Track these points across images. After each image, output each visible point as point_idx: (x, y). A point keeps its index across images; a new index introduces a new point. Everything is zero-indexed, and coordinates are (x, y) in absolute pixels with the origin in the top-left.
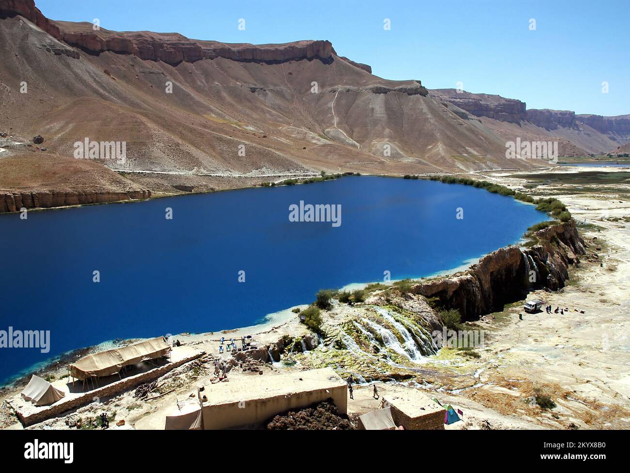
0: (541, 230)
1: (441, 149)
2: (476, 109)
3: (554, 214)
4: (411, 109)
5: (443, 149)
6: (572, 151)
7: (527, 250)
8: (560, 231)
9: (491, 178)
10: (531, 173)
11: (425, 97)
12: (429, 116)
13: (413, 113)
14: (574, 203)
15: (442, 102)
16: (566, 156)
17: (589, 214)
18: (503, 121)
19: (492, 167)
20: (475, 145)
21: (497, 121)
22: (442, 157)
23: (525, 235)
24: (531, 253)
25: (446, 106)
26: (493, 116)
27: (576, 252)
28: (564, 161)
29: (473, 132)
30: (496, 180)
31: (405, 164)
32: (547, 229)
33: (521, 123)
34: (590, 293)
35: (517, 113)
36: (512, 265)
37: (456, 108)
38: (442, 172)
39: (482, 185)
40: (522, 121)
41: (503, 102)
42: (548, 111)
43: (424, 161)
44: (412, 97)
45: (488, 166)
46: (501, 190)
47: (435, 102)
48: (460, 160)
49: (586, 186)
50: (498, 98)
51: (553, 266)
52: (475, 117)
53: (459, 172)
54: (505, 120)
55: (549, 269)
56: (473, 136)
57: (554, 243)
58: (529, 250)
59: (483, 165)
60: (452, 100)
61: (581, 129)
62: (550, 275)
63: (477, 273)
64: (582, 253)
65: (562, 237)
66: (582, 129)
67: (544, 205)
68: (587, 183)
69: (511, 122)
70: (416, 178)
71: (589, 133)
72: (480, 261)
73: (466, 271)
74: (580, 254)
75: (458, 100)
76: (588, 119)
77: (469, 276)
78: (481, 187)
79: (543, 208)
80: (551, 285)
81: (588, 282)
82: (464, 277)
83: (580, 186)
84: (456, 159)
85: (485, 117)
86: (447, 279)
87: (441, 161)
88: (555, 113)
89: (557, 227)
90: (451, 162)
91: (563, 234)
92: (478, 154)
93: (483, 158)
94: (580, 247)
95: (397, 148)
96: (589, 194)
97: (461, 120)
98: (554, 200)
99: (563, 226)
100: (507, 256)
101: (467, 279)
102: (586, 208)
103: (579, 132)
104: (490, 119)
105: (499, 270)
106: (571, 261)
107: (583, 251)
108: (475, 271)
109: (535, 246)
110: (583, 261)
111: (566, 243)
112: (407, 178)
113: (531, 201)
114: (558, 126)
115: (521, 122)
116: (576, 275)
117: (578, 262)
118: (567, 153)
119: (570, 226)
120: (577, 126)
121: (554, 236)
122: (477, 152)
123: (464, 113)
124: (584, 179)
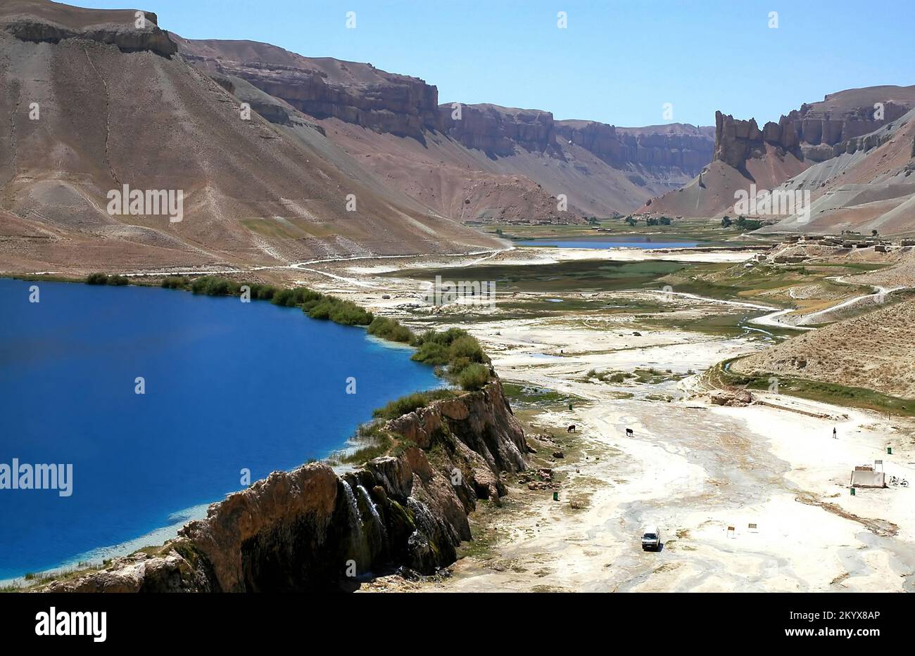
0: (405, 416)
1: (213, 202)
2: (313, 98)
3: (452, 372)
4: (130, 91)
5: (220, 203)
6: (548, 209)
7: (353, 472)
8: (458, 414)
9: (345, 279)
10: (448, 266)
11: (170, 59)
12: (181, 112)
13: (134, 103)
14: (534, 339)
15: (218, 75)
16: (532, 221)
17: (562, 365)
18: (381, 132)
19: (350, 250)
20: (307, 193)
21: (368, 130)
22: (216, 225)
23: (362, 429)
24: (366, 479)
25: (229, 86)
26: (357, 117)
27: (499, 465)
28: (528, 234)
29: (298, 158)
30: (358, 283)
31: (110, 243)
32: (421, 412)
33: (426, 138)
34: (514, 573)
35: (417, 111)
36: (313, 515)
37: (258, 94)
38: (211, 263)
39: (294, 299)
40: (428, 132)
41: (383, 81)
42: (491, 109)
43: (168, 236)
44: (132, 57)
45: (338, 247)
46: (337, 312)
47: (196, 76)
48: (266, 233)
49: (570, 296)
50: (368, 71)
51: (426, 509)
52: (311, 120)
53: (261, 265)
54: (385, 127)
55: (414, 520)
56: (299, 170)
57: (440, 448)
58: (358, 471)
59: (327, 247)
60: (250, 71)
61: (568, 155)
62: (415, 533)
63: (201, 548)
64: (514, 468)
65: (464, 429)
66: (571, 157)
67: (431, 348)
68: (574, 288)
69: (402, 135)
70: (121, 283)
71: (586, 165)
72: (210, 513)
73: (166, 543)
74: (509, 471)
75: (266, 72)
76: (582, 131)
77: (173, 557)
78: (292, 305)
79: (430, 357)
80: (418, 560)
81: (518, 542)
82: (156, 562)
83: (555, 297)
84: (254, 229)
85: (337, 120)
86: (104, 571)
87: (214, 235)
88: (508, 116)
89: (451, 404)
90: (240, 237)
91: (466, 421)
92: (312, 217)
93: (326, 227)
94: (510, 452)
95: (88, 198)
96: (572, 316)
97: (268, 127)
98: (462, 334)
99: (466, 401)
100: (295, 492)
101: (166, 568)
102: (558, 351)
103: (563, 163)
104: (350, 126)
105: (275, 533)
106: (482, 492)
107: (517, 463)
108: (193, 542)
109: (378, 460)
110: (514, 490)
111: (474, 446)
112: (96, 281)
113: (404, 337)
114: (517, 148)
115: (428, 135)
116: (491, 526)
117: (502, 491)
118: (536, 214)
119: (486, 401)
120: (557, 147)
121: (440, 429)
122: (311, 210)
123: (277, 108)
124: (570, 279)
